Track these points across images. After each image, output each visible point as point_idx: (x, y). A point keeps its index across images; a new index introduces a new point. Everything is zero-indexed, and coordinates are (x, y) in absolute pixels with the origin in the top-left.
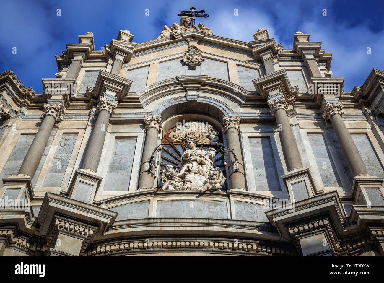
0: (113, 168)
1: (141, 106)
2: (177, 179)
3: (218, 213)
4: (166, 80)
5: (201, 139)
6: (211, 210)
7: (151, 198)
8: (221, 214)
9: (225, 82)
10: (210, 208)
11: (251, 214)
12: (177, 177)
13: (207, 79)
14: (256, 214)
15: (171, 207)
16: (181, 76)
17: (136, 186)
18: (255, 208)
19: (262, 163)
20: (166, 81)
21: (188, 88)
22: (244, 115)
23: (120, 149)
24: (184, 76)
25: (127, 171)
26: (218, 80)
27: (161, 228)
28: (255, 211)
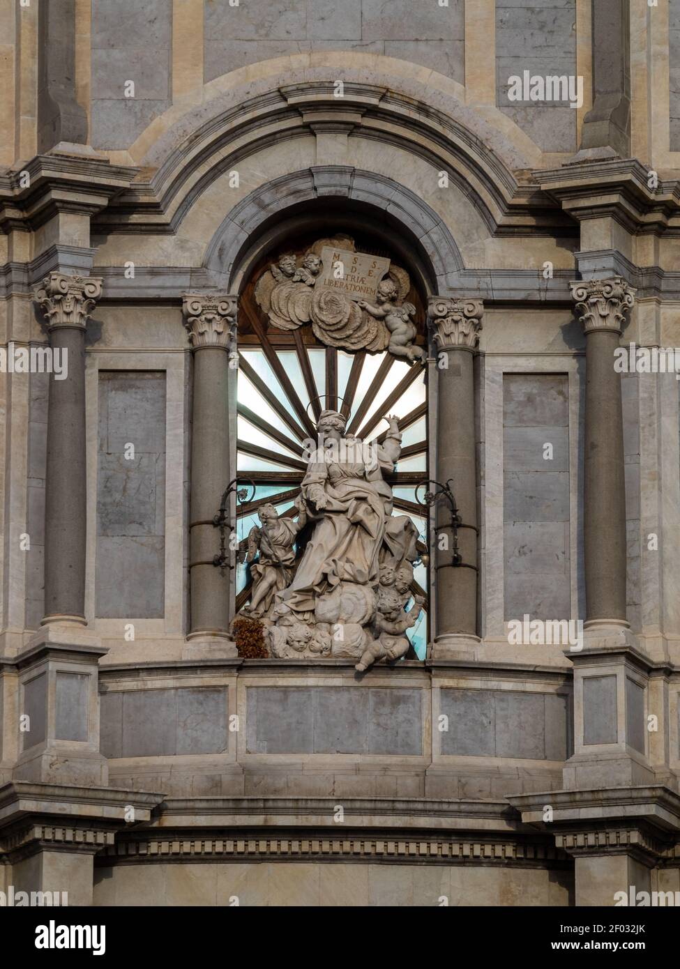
0: (110, 517)
1: (167, 228)
2: (294, 600)
3: (400, 731)
4: (245, 105)
5: (359, 328)
6: (382, 720)
7: (230, 680)
8: (407, 733)
9: (446, 118)
10: (381, 715)
11: (480, 730)
12: (294, 594)
13: (383, 98)
14: (492, 727)
15: (284, 710)
16: (294, 88)
17: (183, 601)
18: (494, 706)
19: (531, 497)
20: (243, 108)
21: (317, 126)
22: (498, 283)
23: (118, 428)
24: (305, 86)
25: (150, 529)
26: (421, 106)
27: (266, 820)
28: (492, 716)
